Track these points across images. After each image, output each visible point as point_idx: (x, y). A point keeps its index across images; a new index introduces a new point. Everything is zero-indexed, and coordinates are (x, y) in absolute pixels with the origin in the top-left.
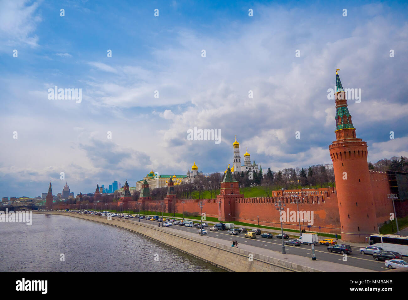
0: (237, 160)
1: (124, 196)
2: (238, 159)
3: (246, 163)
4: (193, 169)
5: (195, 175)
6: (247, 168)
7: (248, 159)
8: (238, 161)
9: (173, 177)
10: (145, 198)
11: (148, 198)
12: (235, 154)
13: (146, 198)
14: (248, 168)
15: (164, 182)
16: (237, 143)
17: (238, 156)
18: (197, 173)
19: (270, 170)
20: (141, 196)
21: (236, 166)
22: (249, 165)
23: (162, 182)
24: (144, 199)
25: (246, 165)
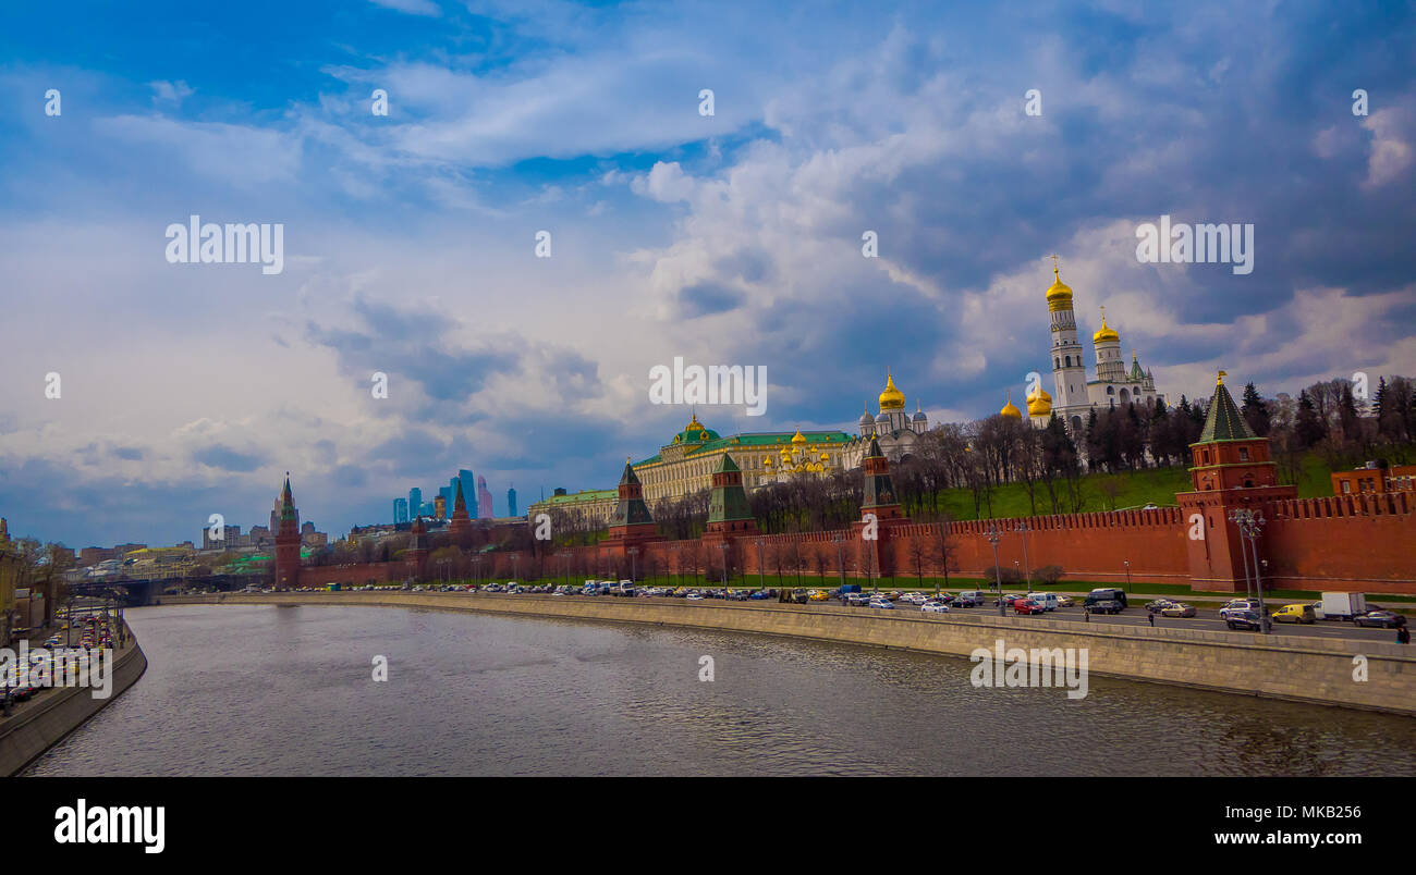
0: (1068, 358)
1: (625, 522)
2: (1073, 355)
3: (1104, 369)
4: (885, 404)
5: (896, 427)
6: (1110, 390)
7: (1113, 352)
8: (1074, 362)
9: (793, 440)
10: (733, 528)
11: (745, 527)
12: (1056, 336)
13: (736, 525)
14: (1117, 389)
15: (756, 463)
16: (1064, 291)
17: (1070, 341)
18: (903, 420)
19: (1255, 395)
20: (717, 517)
21: (1067, 382)
22: (1117, 377)
23: (747, 462)
24: (732, 531)
25: (1106, 378)
